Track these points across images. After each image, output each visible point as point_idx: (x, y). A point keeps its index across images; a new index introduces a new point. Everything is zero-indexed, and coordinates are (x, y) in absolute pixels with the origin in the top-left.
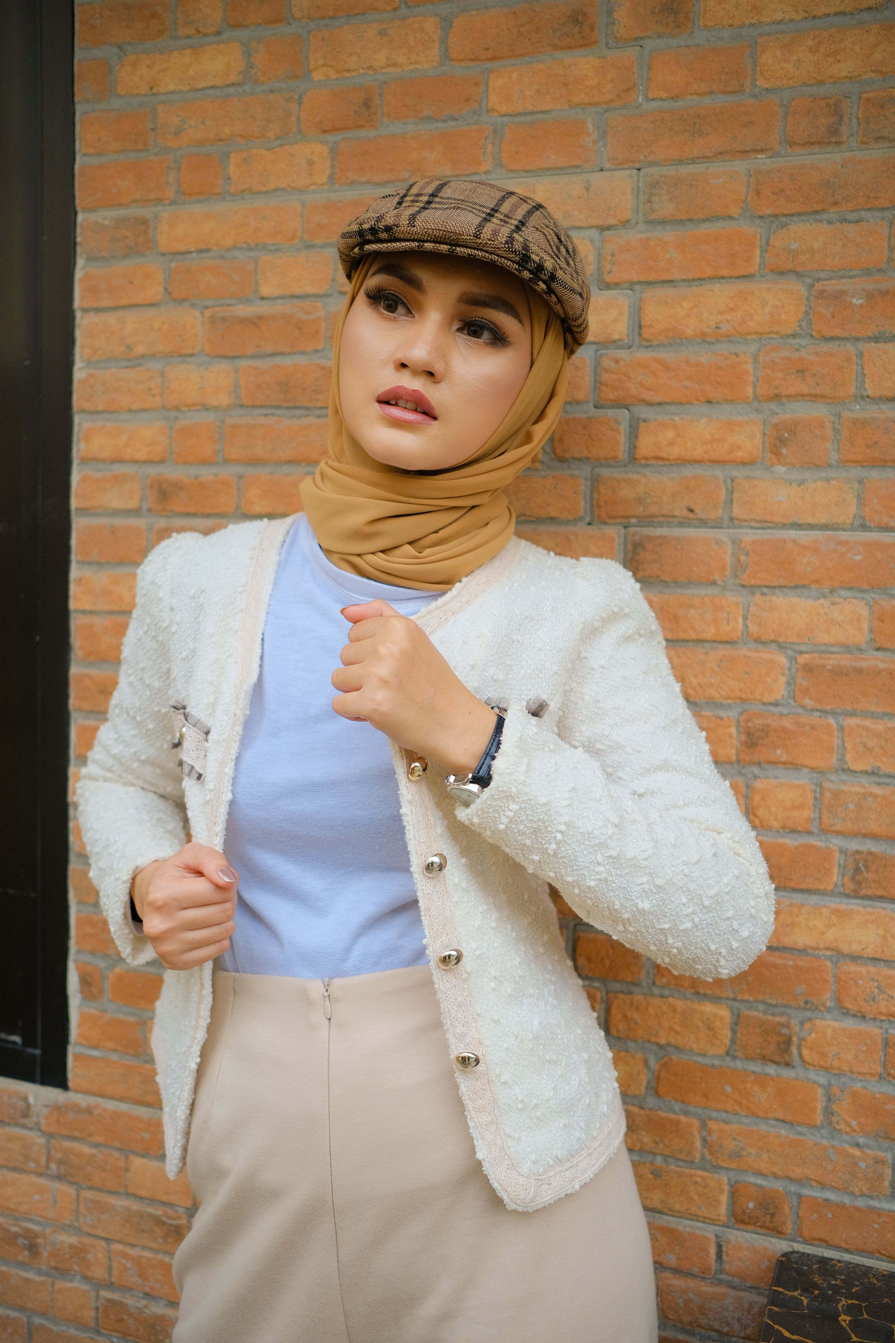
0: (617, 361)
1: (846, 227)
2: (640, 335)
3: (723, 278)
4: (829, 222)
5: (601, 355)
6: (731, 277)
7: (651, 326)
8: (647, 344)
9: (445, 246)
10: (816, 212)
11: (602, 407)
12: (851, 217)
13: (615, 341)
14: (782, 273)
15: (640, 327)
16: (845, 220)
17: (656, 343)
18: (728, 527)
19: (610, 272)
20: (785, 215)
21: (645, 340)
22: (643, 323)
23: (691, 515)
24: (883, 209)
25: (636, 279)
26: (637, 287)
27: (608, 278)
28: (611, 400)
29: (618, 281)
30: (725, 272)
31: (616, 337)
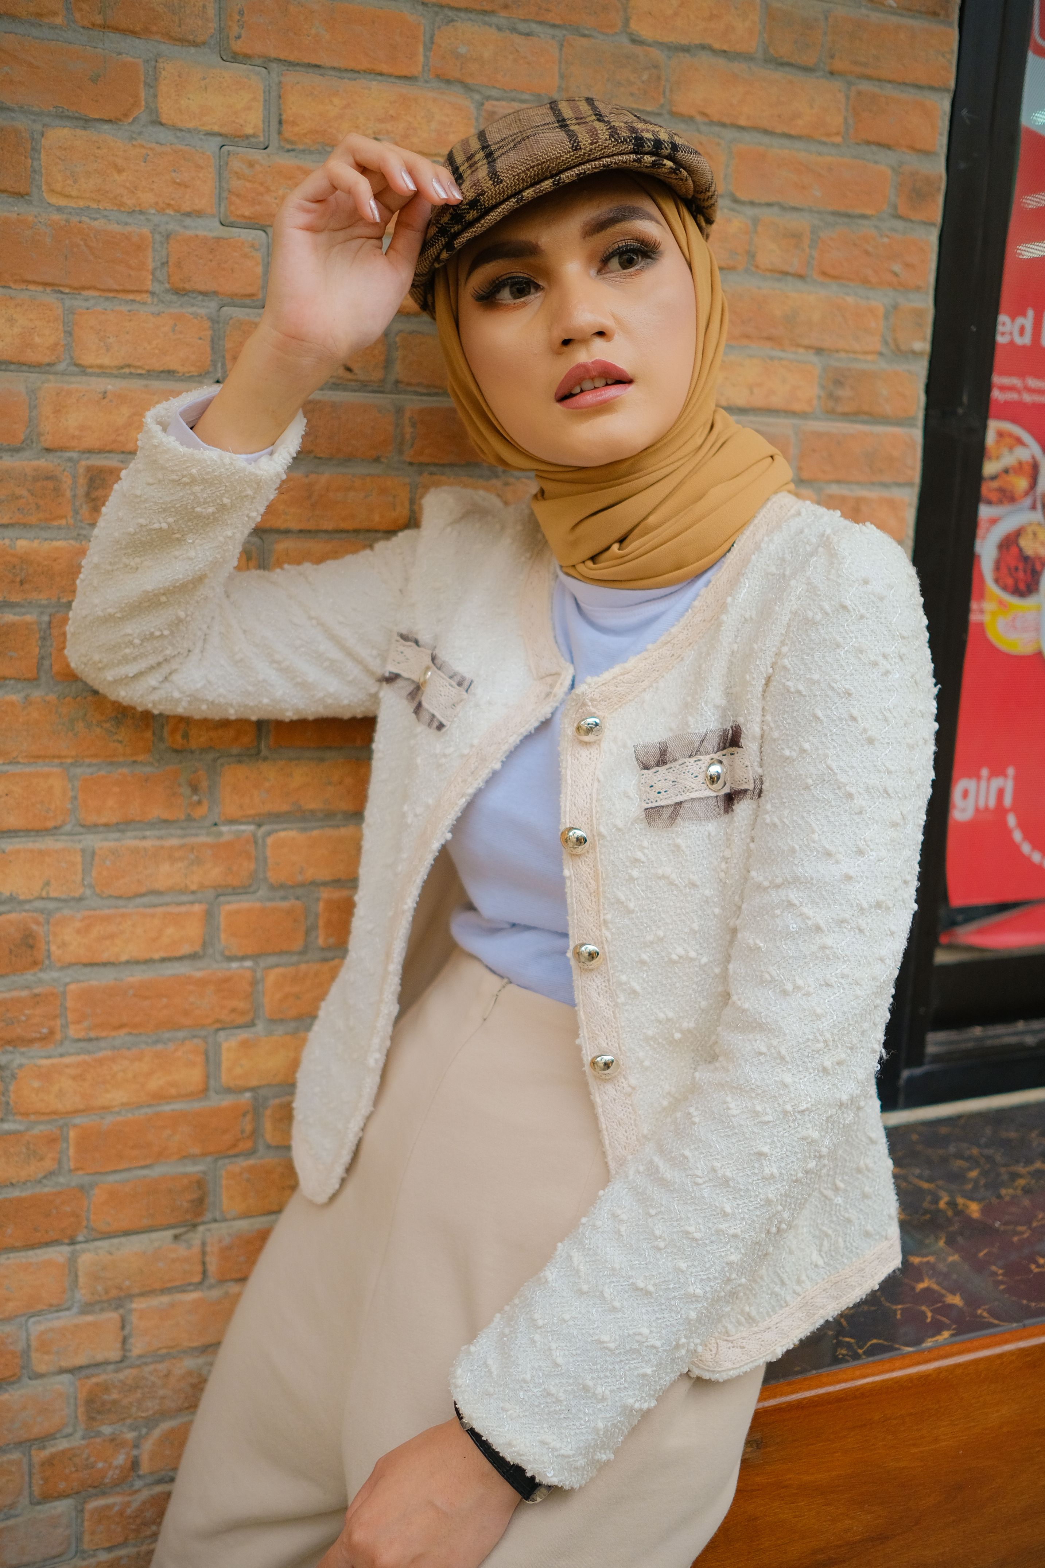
0: (251, 165)
1: (518, 39)
2: (280, 133)
3: (381, 74)
4: (499, 29)
5: (229, 153)
6: (390, 76)
7: (294, 123)
8: (289, 147)
9: (547, 182)
10: (485, 12)
11: (231, 225)
12: (522, 27)
13: (247, 137)
14: (448, 82)
15: (280, 122)
16: (514, 30)
17: (301, 147)
18: (391, 393)
19: (238, 37)
20: (452, 8)
21: (287, 140)
22: (284, 117)
23: (349, 376)
24: (554, 26)
25: (273, 54)
26: (274, 66)
27: (237, 46)
28: (245, 217)
29: (249, 52)
30: (385, 68)
31: (249, 131)
